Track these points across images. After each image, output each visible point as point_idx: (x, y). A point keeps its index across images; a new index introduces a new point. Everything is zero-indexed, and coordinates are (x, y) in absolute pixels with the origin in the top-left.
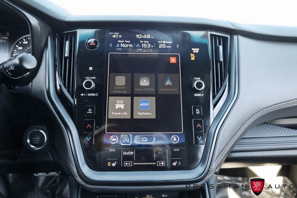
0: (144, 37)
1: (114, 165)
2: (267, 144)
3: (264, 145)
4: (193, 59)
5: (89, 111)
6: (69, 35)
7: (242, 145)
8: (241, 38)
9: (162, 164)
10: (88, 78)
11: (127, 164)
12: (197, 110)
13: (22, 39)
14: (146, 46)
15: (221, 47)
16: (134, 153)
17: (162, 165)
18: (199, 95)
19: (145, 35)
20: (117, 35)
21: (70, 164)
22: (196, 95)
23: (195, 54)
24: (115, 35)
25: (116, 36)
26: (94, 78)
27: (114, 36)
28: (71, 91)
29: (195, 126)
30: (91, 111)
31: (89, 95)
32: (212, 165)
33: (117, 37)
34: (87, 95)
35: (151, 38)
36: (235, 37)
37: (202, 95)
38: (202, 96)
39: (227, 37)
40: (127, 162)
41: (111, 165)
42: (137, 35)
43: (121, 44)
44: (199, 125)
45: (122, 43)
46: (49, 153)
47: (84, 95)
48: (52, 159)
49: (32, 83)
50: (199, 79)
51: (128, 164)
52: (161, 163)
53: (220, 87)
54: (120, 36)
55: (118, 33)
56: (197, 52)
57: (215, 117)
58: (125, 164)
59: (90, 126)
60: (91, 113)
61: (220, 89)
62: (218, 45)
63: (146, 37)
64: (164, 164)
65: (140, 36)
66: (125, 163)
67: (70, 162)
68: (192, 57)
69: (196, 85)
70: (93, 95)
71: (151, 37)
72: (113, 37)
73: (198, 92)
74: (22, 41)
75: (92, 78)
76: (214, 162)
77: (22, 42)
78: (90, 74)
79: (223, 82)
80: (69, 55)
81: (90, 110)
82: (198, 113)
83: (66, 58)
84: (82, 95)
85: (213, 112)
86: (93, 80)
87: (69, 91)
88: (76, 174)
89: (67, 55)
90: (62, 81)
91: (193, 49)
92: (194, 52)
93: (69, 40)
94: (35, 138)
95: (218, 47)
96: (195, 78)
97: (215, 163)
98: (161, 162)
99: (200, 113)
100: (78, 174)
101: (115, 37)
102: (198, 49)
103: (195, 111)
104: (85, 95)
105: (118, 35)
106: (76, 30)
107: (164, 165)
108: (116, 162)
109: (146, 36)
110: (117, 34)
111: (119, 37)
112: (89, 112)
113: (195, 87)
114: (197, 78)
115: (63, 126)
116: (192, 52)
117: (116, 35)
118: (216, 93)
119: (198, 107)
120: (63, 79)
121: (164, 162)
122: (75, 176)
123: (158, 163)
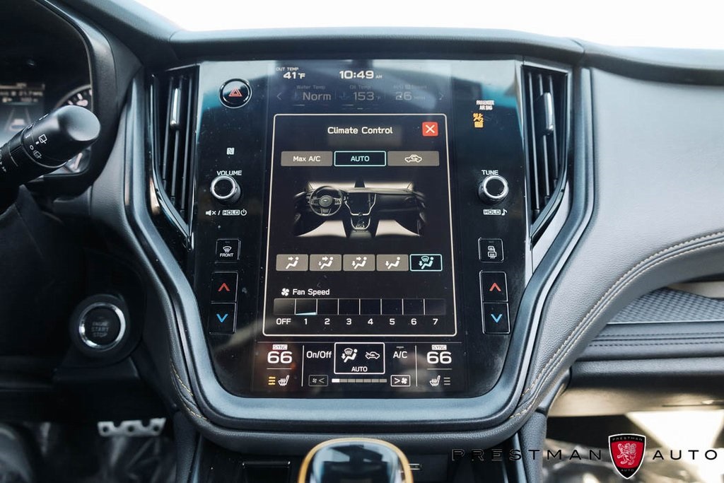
0: (358, 76)
1: (283, 382)
4: (479, 125)
5: (224, 252)
6: (182, 77)
8: (600, 75)
9: (402, 382)
10: (223, 173)
11: (315, 380)
12: (492, 249)
13: (76, 96)
14: (363, 98)
15: (549, 98)
16: (332, 355)
17: (404, 384)
18: (495, 212)
19: (362, 72)
20: (294, 74)
21: (175, 377)
22: (487, 212)
23: (485, 113)
24: (289, 73)
25: (292, 75)
26: (238, 173)
27: (287, 75)
28: (183, 207)
29: (486, 288)
30: (229, 253)
31: (226, 213)
32: (530, 384)
33: (295, 77)
34: (221, 213)
35: (377, 77)
36: (585, 73)
37: (502, 212)
38: (503, 214)
39: (565, 74)
40: (315, 378)
41: (276, 382)
42: (342, 72)
43: (304, 94)
44: (495, 285)
45: (307, 91)
46: (130, 359)
47: (214, 213)
48: (136, 375)
49: (92, 189)
50: (495, 172)
51: (318, 381)
52: (401, 380)
53: (548, 194)
54: (302, 75)
55: (296, 69)
56: (490, 108)
57: (535, 266)
58: (311, 380)
59: (226, 287)
60: (229, 255)
61: (549, 199)
62: (542, 94)
63: (363, 77)
64: (408, 382)
65: (348, 75)
66: (312, 378)
67: (177, 373)
68: (477, 120)
69: (487, 187)
70: (235, 212)
71: (375, 75)
72: (285, 76)
73: (491, 204)
74: (75, 99)
75: (234, 173)
76: (534, 377)
77: (75, 103)
78: (229, 165)
79: (557, 182)
80: (180, 121)
81: (227, 250)
82: (493, 256)
83: (173, 129)
84: (209, 213)
85: (533, 256)
86: (235, 177)
87: (178, 207)
88: (191, 402)
89: (175, 120)
90: (163, 183)
91: (478, 102)
92: (482, 108)
93: (181, 87)
94: (97, 324)
95: (543, 96)
96: (484, 171)
97: (537, 381)
98: (400, 378)
99: (499, 258)
100: (196, 402)
101: (289, 77)
102: (492, 102)
103: (485, 251)
104: (217, 213)
105: (297, 72)
106: (198, 64)
107: (408, 384)
108: (288, 376)
109: (365, 74)
110: (294, 71)
111: (297, 75)
112: (224, 255)
113: (484, 193)
114: (490, 172)
115: (162, 287)
116: (477, 110)
117: (291, 72)
118: (538, 207)
119: (493, 242)
120: (164, 178)
121: (408, 378)
122: (188, 406)
123: (394, 381)
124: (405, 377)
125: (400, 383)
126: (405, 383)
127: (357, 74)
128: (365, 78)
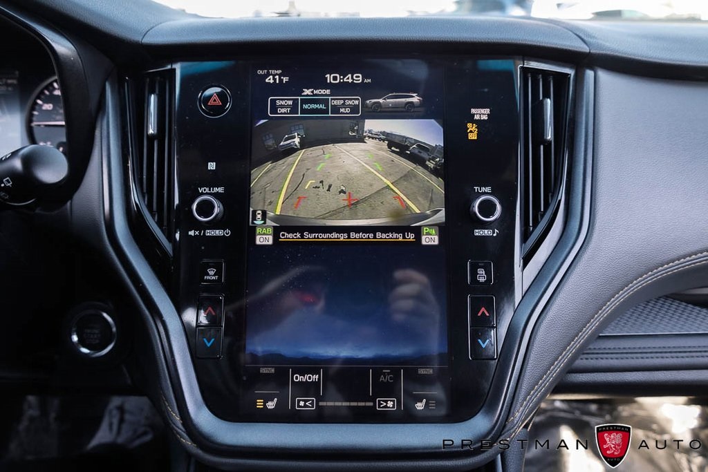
0: (345, 80)
1: (271, 405)
2: (661, 352)
3: (652, 355)
4: (473, 137)
5: (208, 275)
6: (158, 78)
7: (595, 356)
8: (604, 76)
9: (388, 405)
10: (205, 190)
11: (302, 404)
12: (481, 272)
13: (51, 84)
15: (549, 103)
16: (319, 379)
17: (389, 408)
18: (487, 232)
19: (350, 75)
20: (277, 77)
21: (165, 404)
22: (478, 233)
23: (479, 123)
24: (271, 77)
25: (275, 79)
26: (220, 190)
27: (270, 80)
28: (165, 223)
29: (475, 311)
30: (214, 275)
31: (209, 233)
32: (513, 413)
33: (277, 82)
34: (204, 233)
35: (365, 81)
36: (590, 74)
37: (494, 233)
38: (495, 235)
39: (568, 74)
40: (302, 400)
41: (265, 405)
42: (328, 76)
44: (483, 309)
46: (123, 366)
47: (197, 233)
49: (71, 204)
50: (488, 189)
51: (305, 404)
52: (387, 403)
53: (542, 210)
54: (285, 79)
55: (279, 72)
56: (485, 118)
57: (525, 288)
58: (299, 403)
59: (212, 310)
60: (213, 278)
61: (542, 216)
62: (541, 98)
63: (350, 81)
64: (394, 405)
65: (335, 78)
66: (299, 401)
67: (167, 400)
68: (471, 132)
69: (479, 207)
70: (218, 233)
71: (363, 80)
72: (267, 81)
73: (484, 225)
74: (51, 88)
75: (216, 190)
76: (518, 405)
77: (51, 92)
78: (212, 180)
79: (552, 196)
80: (158, 130)
81: (212, 273)
82: (482, 280)
83: (151, 138)
84: (191, 233)
85: (523, 277)
86: (216, 195)
87: (160, 224)
88: (179, 428)
89: (152, 129)
90: (144, 197)
91: (473, 111)
92: (477, 117)
93: (157, 92)
94: (89, 331)
95: (542, 101)
96: (476, 188)
97: (521, 409)
99: (489, 280)
100: (186, 429)
101: (272, 81)
102: (487, 111)
103: (474, 274)
104: (200, 233)
105: (280, 75)
106: (174, 66)
107: (393, 407)
108: (276, 399)
109: (352, 78)
110: (277, 74)
111: (281, 80)
112: (208, 278)
113: (475, 213)
114: (483, 189)
116: (471, 119)
117: (274, 76)
118: (531, 225)
119: (482, 264)
120: (145, 191)
121: (394, 401)
122: (178, 433)
123: (380, 404)
124: (391, 401)
125: (386, 407)
126: (391, 406)
127: (344, 77)
128: (352, 82)
